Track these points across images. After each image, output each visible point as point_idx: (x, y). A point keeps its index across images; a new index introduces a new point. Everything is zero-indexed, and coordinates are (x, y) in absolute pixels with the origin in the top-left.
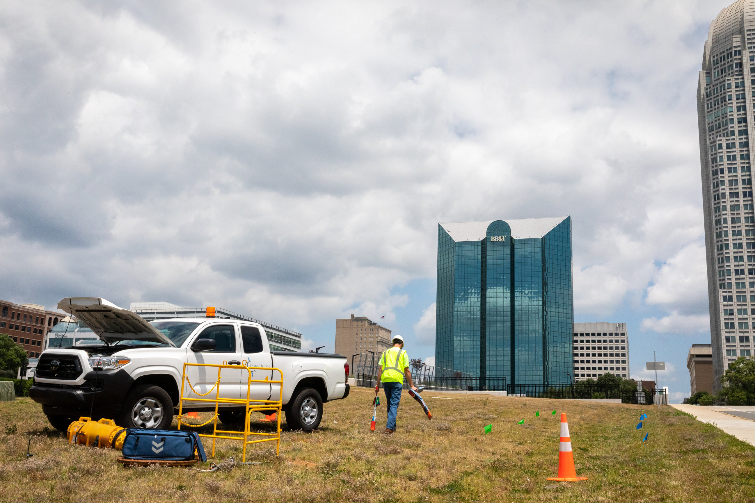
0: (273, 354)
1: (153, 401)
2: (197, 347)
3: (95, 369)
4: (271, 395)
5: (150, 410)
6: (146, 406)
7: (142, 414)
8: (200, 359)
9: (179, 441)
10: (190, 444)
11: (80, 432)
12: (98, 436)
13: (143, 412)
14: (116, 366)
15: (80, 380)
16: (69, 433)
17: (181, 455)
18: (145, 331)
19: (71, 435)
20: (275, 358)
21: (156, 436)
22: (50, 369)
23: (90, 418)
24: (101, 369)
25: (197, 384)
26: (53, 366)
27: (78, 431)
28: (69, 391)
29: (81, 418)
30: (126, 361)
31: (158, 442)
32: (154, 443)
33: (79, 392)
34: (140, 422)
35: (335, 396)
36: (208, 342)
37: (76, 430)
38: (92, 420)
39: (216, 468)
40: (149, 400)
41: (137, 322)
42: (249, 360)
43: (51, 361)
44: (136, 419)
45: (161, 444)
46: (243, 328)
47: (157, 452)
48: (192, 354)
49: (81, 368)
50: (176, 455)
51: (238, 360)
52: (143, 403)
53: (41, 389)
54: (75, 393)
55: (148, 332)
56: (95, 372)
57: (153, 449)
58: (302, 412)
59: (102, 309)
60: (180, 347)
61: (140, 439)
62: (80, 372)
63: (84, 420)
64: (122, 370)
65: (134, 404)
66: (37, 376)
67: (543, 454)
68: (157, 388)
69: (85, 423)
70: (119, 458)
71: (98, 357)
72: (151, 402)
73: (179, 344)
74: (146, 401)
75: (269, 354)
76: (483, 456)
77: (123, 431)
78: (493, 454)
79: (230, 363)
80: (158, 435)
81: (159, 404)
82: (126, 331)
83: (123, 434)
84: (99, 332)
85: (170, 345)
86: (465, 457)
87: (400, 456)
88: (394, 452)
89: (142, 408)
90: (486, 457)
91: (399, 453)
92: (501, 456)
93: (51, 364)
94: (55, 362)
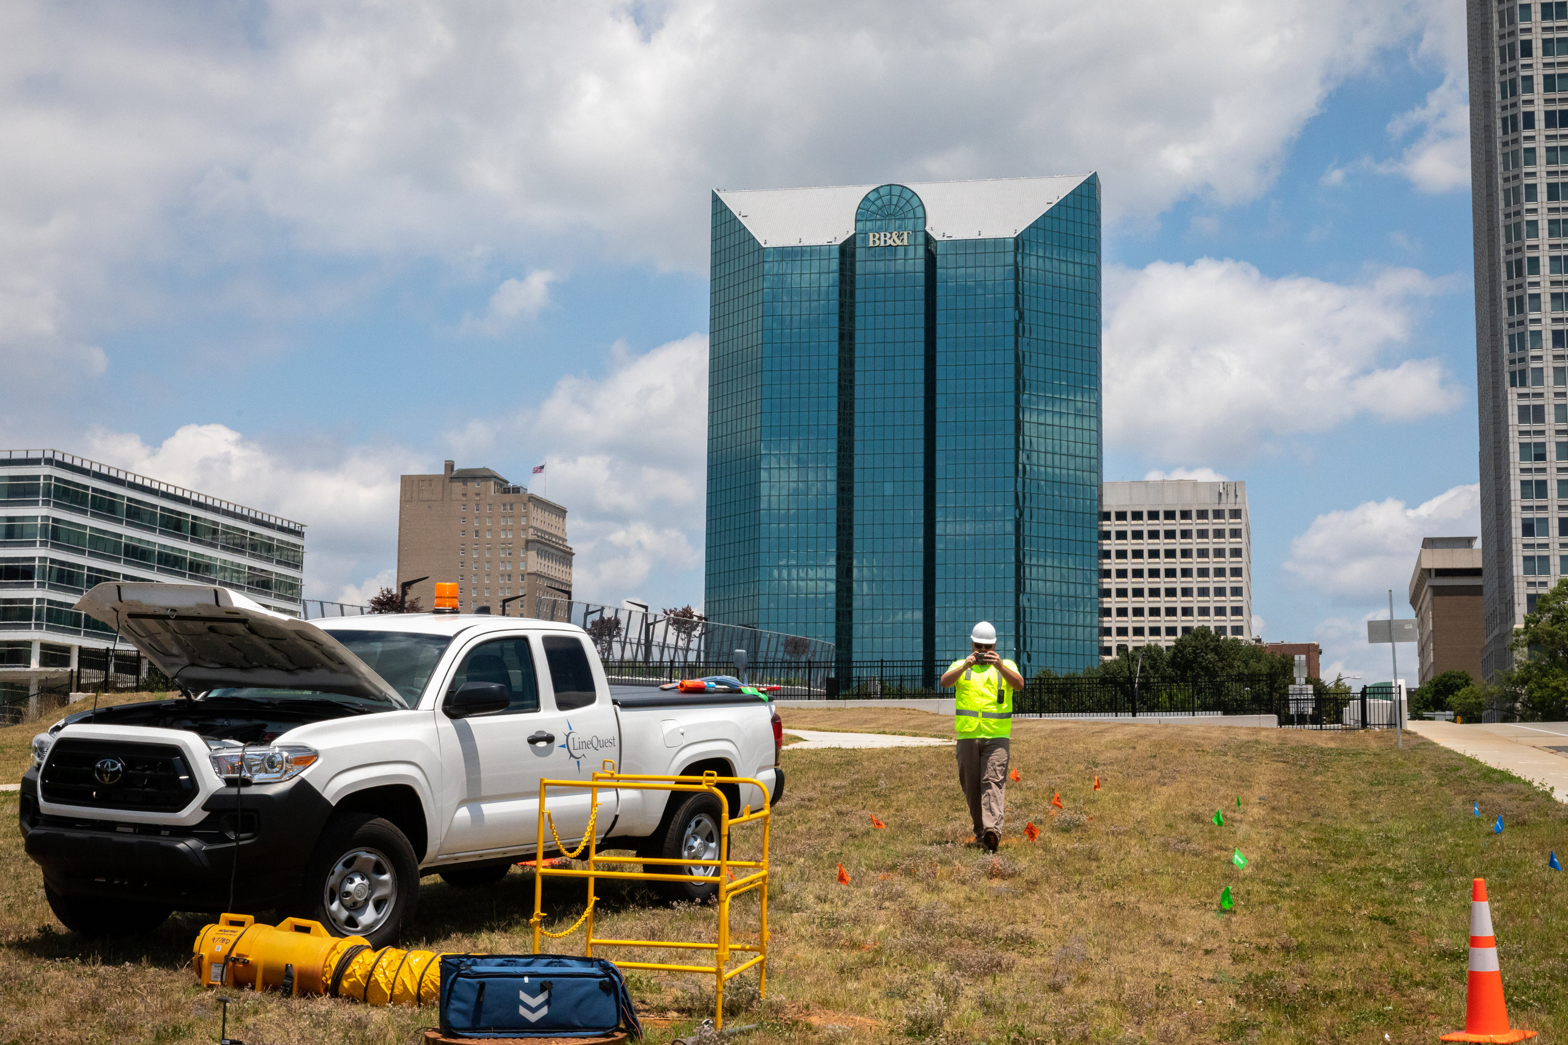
0: (618, 708)
1: (373, 857)
2: (459, 704)
3: (230, 782)
4: (617, 817)
5: (366, 882)
6: (356, 873)
7: (348, 894)
8: (466, 737)
9: (584, 990)
10: (613, 994)
11: (234, 955)
12: (288, 968)
13: (350, 887)
14: (286, 772)
15: (191, 813)
16: (202, 957)
17: (593, 1024)
18: (324, 666)
19: (206, 961)
20: (627, 716)
21: (526, 980)
22: (92, 781)
23: (251, 917)
24: (247, 783)
25: (462, 803)
26: (101, 772)
27: (226, 952)
28: (164, 841)
29: (225, 916)
30: (307, 757)
31: (534, 995)
32: (523, 996)
33: (192, 843)
36: (489, 691)
37: (221, 949)
38: (257, 921)
40: (364, 855)
42: (571, 729)
43: (98, 759)
44: (335, 906)
45: (541, 998)
46: (552, 644)
47: (533, 1018)
48: (446, 723)
49: (193, 781)
50: (579, 1024)
51: (549, 731)
52: (348, 864)
53: (69, 834)
54: (181, 846)
55: (332, 671)
56: (233, 791)
57: (523, 1011)
58: (686, 853)
59: (225, 615)
60: (415, 707)
61: (487, 988)
62: (191, 789)
63: (233, 923)
64: (303, 785)
65: (328, 870)
66: (46, 800)
67: (1330, 949)
68: (382, 824)
69: (240, 930)
70: (432, 1035)
71: (233, 749)
72: (368, 860)
73: (413, 699)
74: (354, 859)
75: (610, 707)
76: (1195, 964)
77: (357, 950)
78: (1207, 952)
79: (533, 741)
80: (531, 975)
81: (386, 864)
82: (261, 666)
83: (359, 958)
84: (173, 665)
85: (395, 704)
86: (1162, 970)
87: (1017, 975)
88: (998, 966)
89: (345, 878)
90: (1208, 966)
91: (1008, 967)
92: (1237, 959)
93: (94, 768)
94: (109, 762)
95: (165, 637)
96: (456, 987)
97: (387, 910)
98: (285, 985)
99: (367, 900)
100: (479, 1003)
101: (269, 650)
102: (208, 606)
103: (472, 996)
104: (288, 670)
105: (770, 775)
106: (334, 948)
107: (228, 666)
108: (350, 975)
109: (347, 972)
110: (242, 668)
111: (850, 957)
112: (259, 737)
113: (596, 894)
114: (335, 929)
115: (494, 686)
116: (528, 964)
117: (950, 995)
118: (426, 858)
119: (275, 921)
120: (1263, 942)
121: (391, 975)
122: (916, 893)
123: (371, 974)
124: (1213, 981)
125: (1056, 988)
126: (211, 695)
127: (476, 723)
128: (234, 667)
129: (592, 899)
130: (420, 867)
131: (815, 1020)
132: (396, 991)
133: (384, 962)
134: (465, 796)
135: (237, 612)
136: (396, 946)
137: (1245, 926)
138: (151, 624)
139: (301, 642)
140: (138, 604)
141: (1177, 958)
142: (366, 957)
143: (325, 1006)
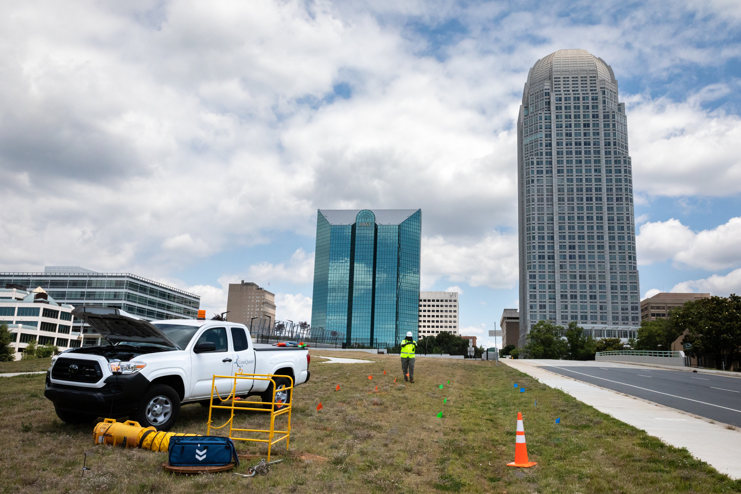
0: (255, 351)
1: (164, 399)
2: (199, 349)
3: (114, 373)
4: (253, 386)
5: (161, 407)
6: (157, 404)
7: (155, 411)
8: (201, 359)
9: (219, 449)
10: (229, 451)
11: (107, 433)
12: (125, 438)
13: (155, 409)
14: (134, 370)
15: (100, 384)
16: (96, 434)
17: (221, 461)
18: (154, 335)
19: (97, 435)
20: (257, 353)
21: (199, 445)
22: (68, 372)
23: (115, 420)
24: (120, 374)
25: (199, 380)
26: (71, 369)
28: (90, 394)
29: (106, 419)
30: (143, 366)
31: (201, 451)
32: (198, 451)
33: (99, 394)
35: (300, 381)
36: (210, 345)
37: (103, 431)
38: (117, 421)
40: (161, 398)
41: (147, 328)
42: (238, 357)
43: (70, 365)
44: (150, 415)
45: (205, 451)
46: (234, 330)
47: (200, 459)
48: (194, 354)
49: (101, 372)
50: (217, 461)
51: (230, 358)
52: (155, 401)
53: (59, 390)
54: (95, 395)
55: (157, 337)
56: (115, 376)
57: (197, 457)
59: (118, 318)
60: (184, 349)
61: (185, 449)
62: (100, 376)
63: (108, 422)
64: (140, 373)
65: (148, 402)
66: (53, 378)
67: (474, 431)
68: (167, 387)
69: (110, 424)
70: (164, 465)
71: (117, 363)
72: (162, 400)
73: (183, 347)
74: (158, 399)
75: (253, 350)
76: (432, 435)
77: (149, 432)
78: (436, 431)
79: (224, 361)
80: (201, 444)
81: (169, 401)
82: (133, 335)
83: (149, 435)
84: (105, 334)
85: (177, 348)
86: (421, 438)
87: (375, 440)
88: (369, 437)
89: (153, 406)
90: (436, 437)
91: (372, 437)
92: (445, 434)
93: (69, 368)
94: (73, 366)
96: (174, 448)
97: (168, 417)
98: (123, 444)
99: (161, 413)
100: (182, 454)
101: (135, 329)
102: (113, 315)
103: (179, 451)
104: (142, 337)
105: (305, 372)
106: (142, 431)
107: (123, 334)
108: (146, 441)
109: (146, 439)
110: (128, 335)
111: (322, 433)
112: (127, 358)
113: (233, 414)
114: (144, 424)
115: (211, 343)
117: (350, 448)
118: (184, 399)
119: (123, 422)
120: (454, 427)
121: (160, 441)
122: (349, 410)
123: (153, 440)
124: (437, 442)
125: (386, 445)
126: (120, 344)
127: (205, 355)
128: (125, 335)
130: (182, 402)
131: (303, 457)
132: (161, 447)
133: (158, 436)
135: (122, 317)
136: (164, 431)
137: (449, 422)
138: (97, 320)
139: (145, 327)
140: (90, 313)
141: (427, 433)
142: (153, 434)
143: (135, 452)
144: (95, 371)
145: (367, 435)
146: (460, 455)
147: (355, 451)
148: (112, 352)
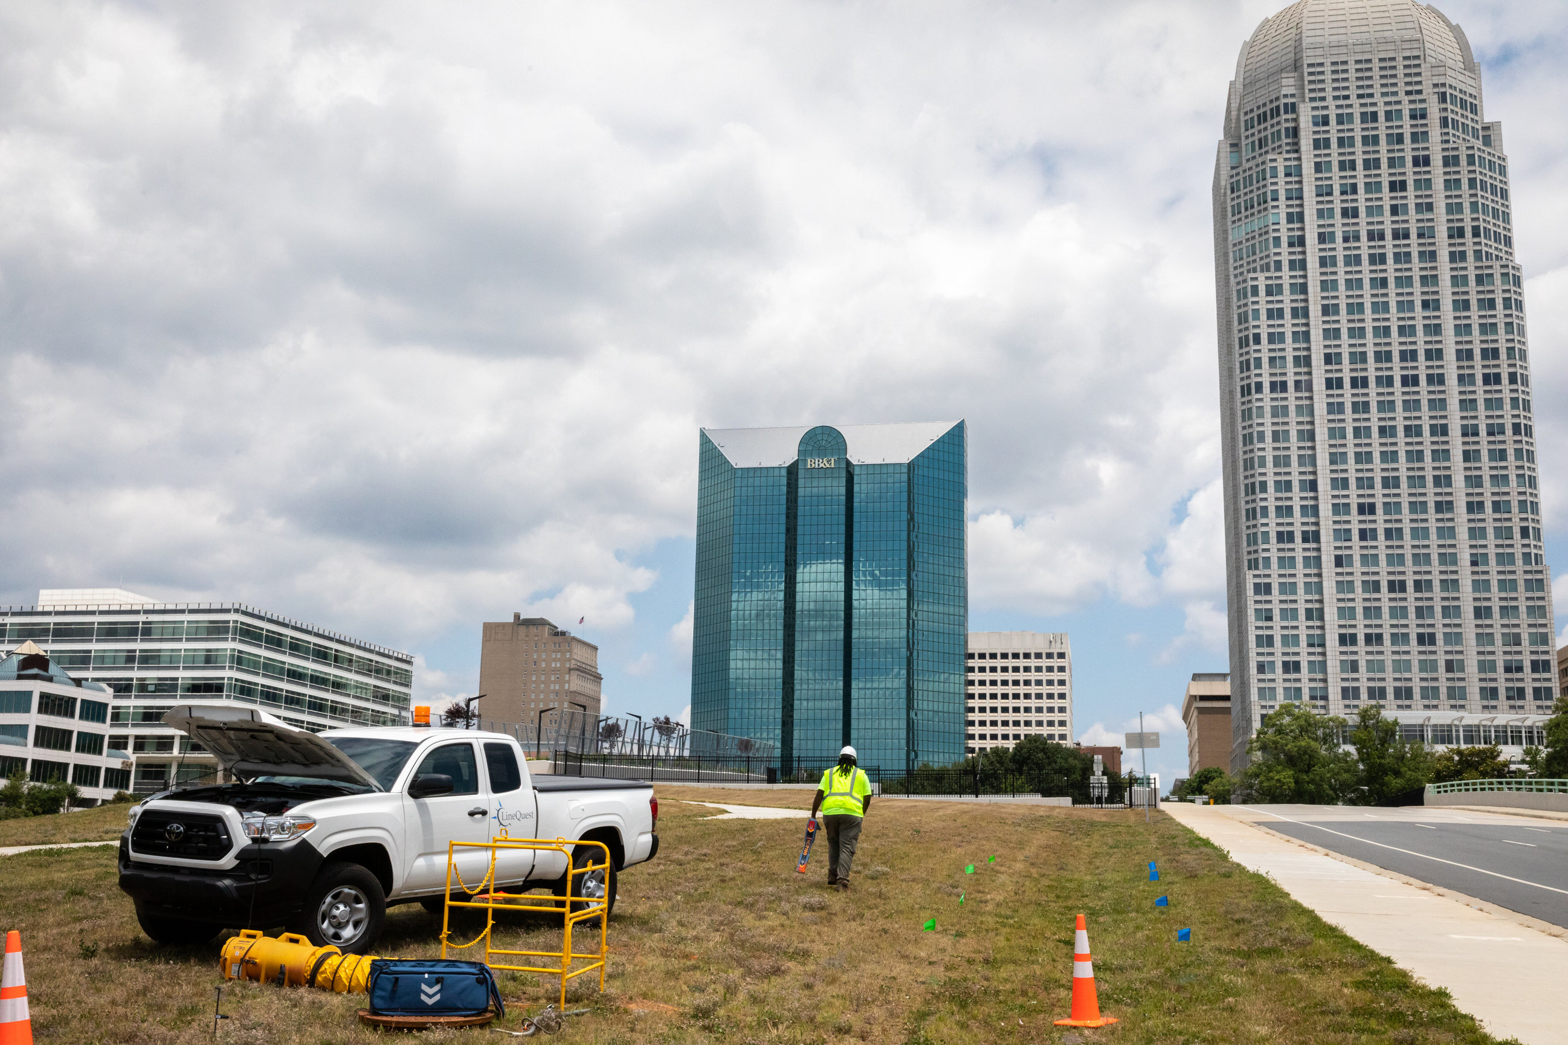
0: (536, 792)
1: (353, 892)
2: (419, 789)
3: (254, 840)
4: (534, 866)
5: (348, 909)
6: (340, 902)
7: (335, 917)
8: (424, 811)
10: (484, 987)
11: (247, 958)
12: (282, 967)
13: (336, 912)
14: (293, 834)
15: (228, 861)
16: (226, 959)
17: (470, 1006)
18: (327, 762)
19: (228, 962)
20: (541, 797)
21: (426, 976)
22: (164, 838)
23: (261, 932)
24: (266, 841)
25: (420, 855)
26: (169, 832)
27: (242, 956)
28: (208, 881)
29: (244, 931)
30: (309, 824)
31: (431, 986)
32: (424, 987)
33: (227, 882)
34: (332, 931)
35: (636, 858)
36: (440, 780)
37: (239, 953)
38: (264, 935)
39: (533, 1029)
40: (346, 890)
41: (316, 749)
42: (501, 806)
43: (167, 824)
44: (325, 925)
45: (437, 988)
46: (489, 748)
47: (430, 1002)
48: (410, 802)
49: (229, 839)
50: (461, 1007)
51: (483, 807)
52: (335, 897)
54: (219, 884)
55: (333, 765)
56: (256, 847)
57: (423, 997)
58: (584, 891)
59: (257, 727)
60: (388, 790)
61: (400, 983)
62: (228, 846)
63: (249, 936)
64: (304, 841)
65: (321, 900)
66: (134, 851)
67: (1015, 962)
68: (359, 868)
69: (252, 941)
70: (361, 1013)
71: (258, 818)
72: (349, 894)
73: (387, 784)
74: (340, 893)
75: (531, 792)
76: (918, 971)
77: (329, 955)
78: (930, 963)
79: (472, 814)
80: (429, 973)
81: (362, 897)
82: (287, 762)
83: (329, 961)
84: (230, 760)
85: (374, 788)
86: (893, 974)
87: (788, 978)
88: (777, 971)
89: (333, 906)
90: (925, 972)
91: (783, 972)
92: (948, 968)
93: (166, 829)
94: (175, 825)
95: (224, 742)
96: (379, 981)
97: (362, 928)
98: (279, 979)
99: (348, 922)
100: (394, 991)
101: (293, 752)
102: (247, 722)
103: (389, 987)
104: (304, 765)
105: (648, 839)
106: (314, 954)
107: (266, 761)
108: (323, 972)
109: (322, 969)
110: (275, 763)
111: (675, 964)
112: (277, 809)
113: (493, 919)
114: (318, 940)
115: (444, 776)
116: (432, 966)
117: (731, 990)
118: (393, 893)
119: (276, 936)
120: (973, 955)
121: (349, 972)
122: (748, 920)
123: (336, 971)
124: (923, 983)
125: (809, 987)
126: (258, 781)
127: (432, 801)
128: (269, 762)
129: (490, 922)
130: (388, 900)
131: (632, 1006)
132: (353, 984)
133: (345, 964)
134: (422, 852)
135: (266, 725)
136: (356, 953)
137: (968, 946)
138: (213, 732)
139: (311, 746)
140: (202, 719)
141: (907, 967)
142: (335, 960)
143: (304, 994)
144: (218, 836)
145: (772, 967)
146: (963, 1005)
147: (741, 996)
148: (244, 798)
